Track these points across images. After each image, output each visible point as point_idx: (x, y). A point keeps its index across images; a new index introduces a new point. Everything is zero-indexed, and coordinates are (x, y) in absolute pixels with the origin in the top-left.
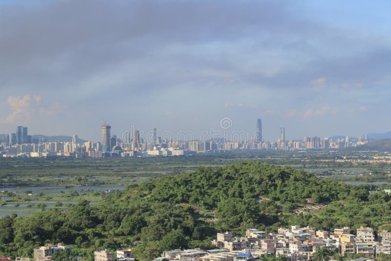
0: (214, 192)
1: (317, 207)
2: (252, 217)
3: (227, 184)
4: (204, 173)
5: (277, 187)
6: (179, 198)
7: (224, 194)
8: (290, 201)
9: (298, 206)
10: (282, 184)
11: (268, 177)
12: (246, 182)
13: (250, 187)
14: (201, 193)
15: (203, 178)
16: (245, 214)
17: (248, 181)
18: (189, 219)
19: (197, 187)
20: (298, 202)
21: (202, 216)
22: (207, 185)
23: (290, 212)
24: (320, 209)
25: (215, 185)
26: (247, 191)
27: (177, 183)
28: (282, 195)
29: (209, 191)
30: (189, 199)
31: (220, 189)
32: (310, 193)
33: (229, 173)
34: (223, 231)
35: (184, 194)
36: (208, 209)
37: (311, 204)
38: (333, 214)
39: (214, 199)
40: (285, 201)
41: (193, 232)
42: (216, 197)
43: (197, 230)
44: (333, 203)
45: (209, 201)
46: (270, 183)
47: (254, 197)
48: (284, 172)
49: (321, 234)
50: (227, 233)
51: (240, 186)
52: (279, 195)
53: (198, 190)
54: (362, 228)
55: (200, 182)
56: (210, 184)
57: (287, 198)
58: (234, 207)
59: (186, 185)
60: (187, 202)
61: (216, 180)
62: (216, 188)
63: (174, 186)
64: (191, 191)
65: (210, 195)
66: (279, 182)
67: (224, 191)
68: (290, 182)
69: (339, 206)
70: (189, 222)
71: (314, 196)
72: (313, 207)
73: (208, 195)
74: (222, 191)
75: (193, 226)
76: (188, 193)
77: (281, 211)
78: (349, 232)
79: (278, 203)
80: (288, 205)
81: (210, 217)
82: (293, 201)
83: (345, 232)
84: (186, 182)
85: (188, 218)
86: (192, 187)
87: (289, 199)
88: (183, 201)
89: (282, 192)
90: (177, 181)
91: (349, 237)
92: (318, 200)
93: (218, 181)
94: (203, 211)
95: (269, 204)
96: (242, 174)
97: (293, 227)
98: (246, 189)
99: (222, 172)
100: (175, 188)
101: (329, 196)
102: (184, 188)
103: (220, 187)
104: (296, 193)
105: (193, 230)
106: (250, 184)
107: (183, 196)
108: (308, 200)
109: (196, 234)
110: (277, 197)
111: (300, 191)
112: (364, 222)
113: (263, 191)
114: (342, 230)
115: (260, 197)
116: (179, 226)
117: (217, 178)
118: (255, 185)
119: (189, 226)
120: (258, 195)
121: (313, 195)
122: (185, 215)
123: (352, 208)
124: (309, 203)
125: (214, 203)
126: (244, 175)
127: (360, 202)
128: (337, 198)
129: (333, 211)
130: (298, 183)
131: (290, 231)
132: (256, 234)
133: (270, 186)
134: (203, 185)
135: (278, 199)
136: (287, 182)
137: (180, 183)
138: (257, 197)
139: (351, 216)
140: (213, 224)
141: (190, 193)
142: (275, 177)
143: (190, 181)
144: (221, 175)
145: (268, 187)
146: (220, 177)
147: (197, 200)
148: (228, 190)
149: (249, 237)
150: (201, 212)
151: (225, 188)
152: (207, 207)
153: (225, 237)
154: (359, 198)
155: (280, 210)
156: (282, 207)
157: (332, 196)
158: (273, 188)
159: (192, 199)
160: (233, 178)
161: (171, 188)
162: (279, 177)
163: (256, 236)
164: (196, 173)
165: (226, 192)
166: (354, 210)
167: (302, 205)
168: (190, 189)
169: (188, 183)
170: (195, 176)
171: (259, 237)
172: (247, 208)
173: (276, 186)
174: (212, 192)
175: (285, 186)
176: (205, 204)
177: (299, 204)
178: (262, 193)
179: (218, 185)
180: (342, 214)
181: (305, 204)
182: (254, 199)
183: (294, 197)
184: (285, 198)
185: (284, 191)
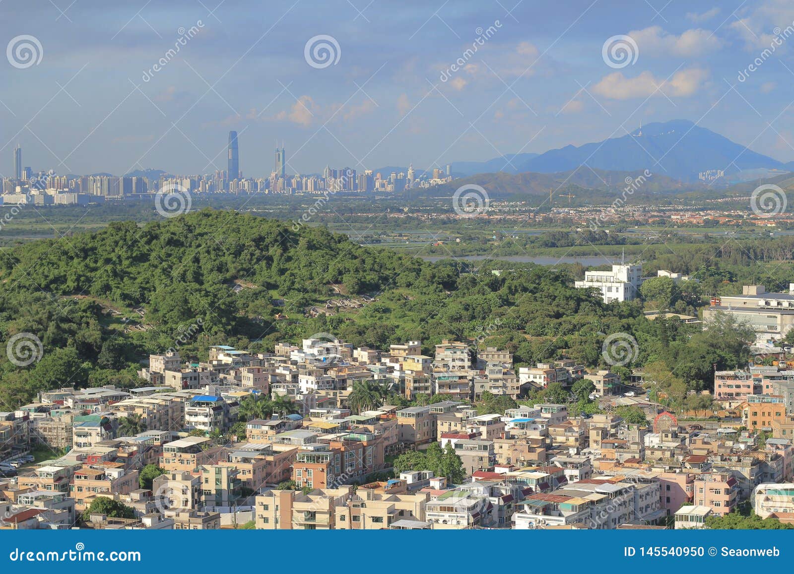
0: (142, 271)
1: (354, 303)
2: (220, 322)
3: (169, 255)
4: (121, 233)
5: (273, 261)
6: (71, 284)
7: (163, 277)
8: (299, 290)
9: (316, 301)
10: (282, 255)
11: (254, 240)
12: (208, 252)
13: (217, 262)
14: (115, 274)
15: (121, 243)
16: (208, 317)
17: (214, 250)
18: (92, 327)
19: (108, 261)
20: (315, 291)
21: (119, 321)
22: (128, 258)
23: (299, 312)
24: (361, 306)
25: (144, 258)
26: (212, 270)
27: (65, 253)
28: (283, 277)
29: (132, 270)
30: (90, 286)
31: (156, 267)
32: (340, 273)
33: (173, 234)
34: (162, 351)
35: (80, 276)
36: (129, 306)
37: (343, 296)
38: (388, 315)
39: (143, 285)
40: (289, 289)
41: (99, 352)
42: (147, 282)
43: (108, 349)
44: (387, 294)
45: (133, 290)
46: (258, 253)
47: (225, 281)
48: (286, 231)
49: (362, 355)
50: (170, 354)
51: (196, 260)
52: (276, 278)
53: (109, 267)
54: (445, 343)
55: (114, 251)
56: (134, 255)
57: (293, 283)
58: (186, 301)
59: (85, 258)
60: (87, 293)
61: (147, 247)
62: (146, 264)
63: (60, 260)
64: (95, 269)
65: (135, 279)
66: (275, 251)
67: (164, 270)
68: (299, 251)
69: (399, 300)
70: (91, 333)
71: (349, 280)
72: (347, 302)
73: (131, 278)
74: (158, 271)
75: (98, 340)
76: (89, 274)
77: (281, 311)
78: (419, 350)
79: (275, 294)
80: (296, 298)
81: (134, 323)
82: (305, 291)
83: (412, 350)
84: (86, 252)
85: (88, 323)
86: (96, 262)
87: (297, 286)
88: (78, 290)
89: (282, 272)
90: (66, 248)
91: (421, 361)
92: (356, 287)
93: (151, 250)
94: (119, 310)
95: (256, 295)
96: (202, 235)
97: (306, 343)
98: (209, 266)
99: (158, 232)
100: (62, 264)
101: (379, 280)
102: (79, 263)
103: (156, 263)
104: (311, 274)
105: (100, 347)
106: (217, 255)
107: (78, 280)
108: (336, 288)
109: (105, 356)
110: (272, 281)
111: (319, 269)
112: (451, 332)
113: (244, 269)
114: (406, 347)
115: (238, 282)
116: (70, 341)
117: (149, 242)
118: (228, 258)
119: (90, 340)
120: (235, 277)
121: (346, 278)
122: (82, 317)
123: (425, 304)
124: (338, 295)
125: (142, 295)
126: (206, 237)
127: (441, 291)
128: (395, 283)
129: (386, 310)
130: (315, 254)
131: (301, 350)
132: (229, 355)
133: (258, 260)
134: (119, 257)
135: (275, 287)
136: (292, 252)
137: (72, 254)
138: (230, 282)
139: (422, 320)
140: (141, 337)
141: (93, 274)
142: (267, 241)
143: (93, 249)
144: (156, 237)
145: (255, 260)
146: (154, 241)
147: (107, 288)
148: (171, 267)
149: (215, 363)
150: (116, 313)
151: (165, 265)
152: (127, 302)
153: (166, 363)
154: (439, 284)
155: (280, 308)
156: (282, 303)
157: (385, 279)
158: (263, 263)
159: (97, 285)
160: (182, 244)
161: (53, 264)
162: (276, 241)
163: (229, 360)
164: (106, 233)
165: (166, 272)
166: (430, 307)
167: (322, 298)
168: (92, 265)
169: (90, 253)
170: (103, 239)
171: (236, 363)
172: (212, 304)
173: (270, 260)
174: (139, 273)
175: (289, 259)
176: (125, 297)
177: (316, 296)
178: (241, 273)
179: (151, 258)
180: (404, 316)
181: (329, 295)
182: (225, 286)
183: (307, 283)
184: (288, 283)
185: (286, 270)
